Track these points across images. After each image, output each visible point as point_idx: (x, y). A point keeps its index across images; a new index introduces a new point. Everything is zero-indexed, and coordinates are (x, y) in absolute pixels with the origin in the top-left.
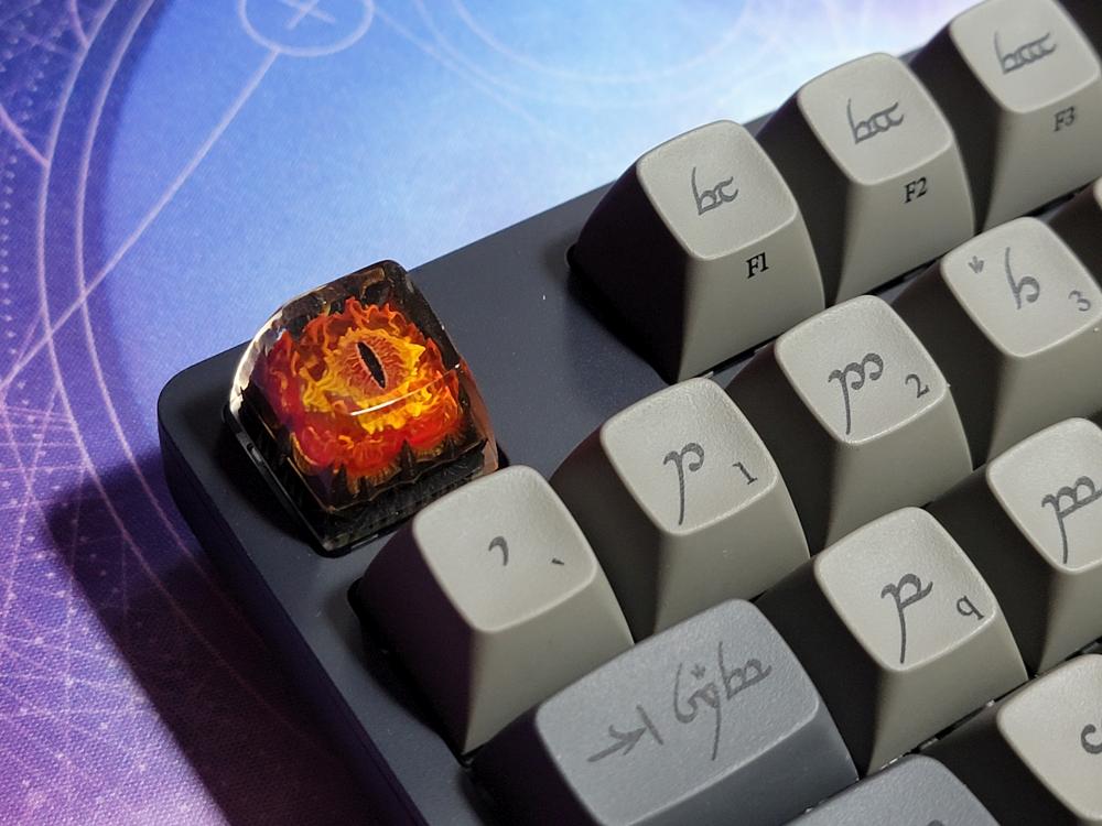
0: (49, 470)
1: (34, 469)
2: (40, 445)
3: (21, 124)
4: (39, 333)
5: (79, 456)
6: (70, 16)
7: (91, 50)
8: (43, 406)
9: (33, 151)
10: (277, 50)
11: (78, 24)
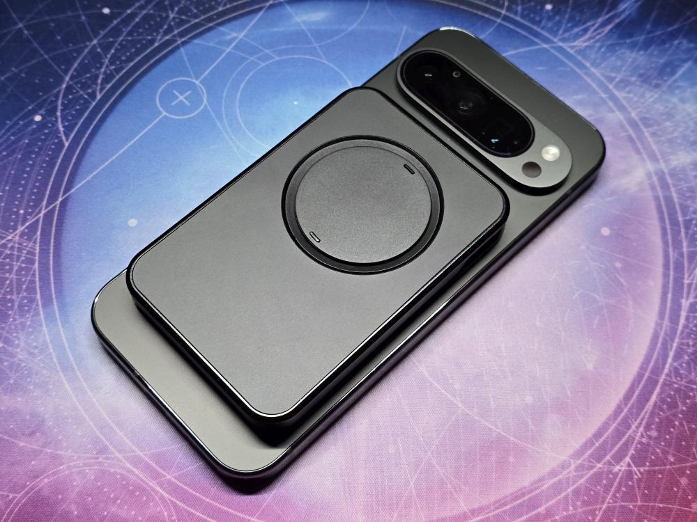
0: (24, 265)
1: (19, 264)
2: (24, 255)
3: (64, 127)
4: (39, 213)
5: (35, 262)
6: (97, 85)
7: (100, 100)
8: (30, 241)
9: (64, 138)
10: (164, 113)
11: (99, 88)
